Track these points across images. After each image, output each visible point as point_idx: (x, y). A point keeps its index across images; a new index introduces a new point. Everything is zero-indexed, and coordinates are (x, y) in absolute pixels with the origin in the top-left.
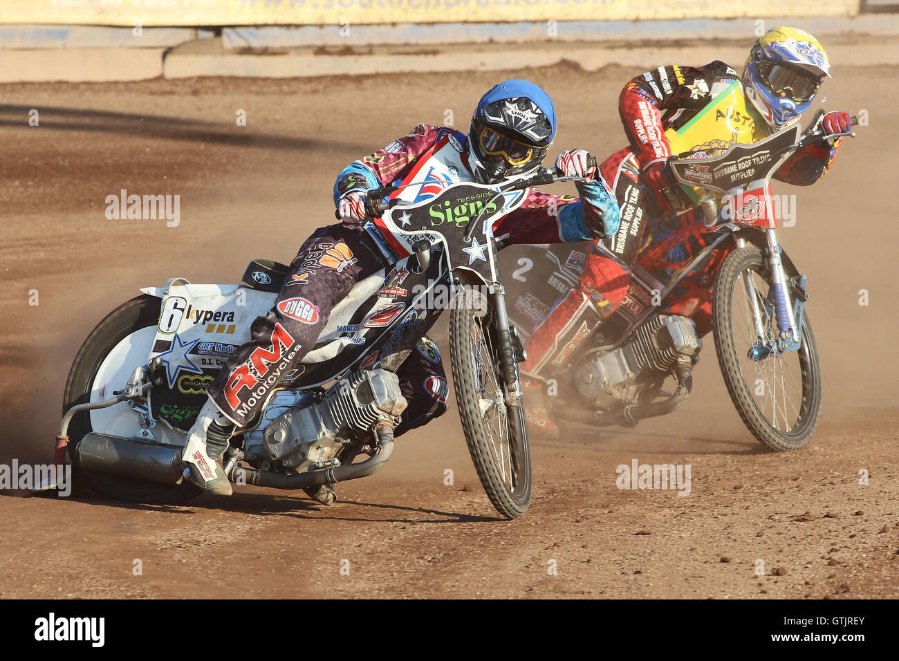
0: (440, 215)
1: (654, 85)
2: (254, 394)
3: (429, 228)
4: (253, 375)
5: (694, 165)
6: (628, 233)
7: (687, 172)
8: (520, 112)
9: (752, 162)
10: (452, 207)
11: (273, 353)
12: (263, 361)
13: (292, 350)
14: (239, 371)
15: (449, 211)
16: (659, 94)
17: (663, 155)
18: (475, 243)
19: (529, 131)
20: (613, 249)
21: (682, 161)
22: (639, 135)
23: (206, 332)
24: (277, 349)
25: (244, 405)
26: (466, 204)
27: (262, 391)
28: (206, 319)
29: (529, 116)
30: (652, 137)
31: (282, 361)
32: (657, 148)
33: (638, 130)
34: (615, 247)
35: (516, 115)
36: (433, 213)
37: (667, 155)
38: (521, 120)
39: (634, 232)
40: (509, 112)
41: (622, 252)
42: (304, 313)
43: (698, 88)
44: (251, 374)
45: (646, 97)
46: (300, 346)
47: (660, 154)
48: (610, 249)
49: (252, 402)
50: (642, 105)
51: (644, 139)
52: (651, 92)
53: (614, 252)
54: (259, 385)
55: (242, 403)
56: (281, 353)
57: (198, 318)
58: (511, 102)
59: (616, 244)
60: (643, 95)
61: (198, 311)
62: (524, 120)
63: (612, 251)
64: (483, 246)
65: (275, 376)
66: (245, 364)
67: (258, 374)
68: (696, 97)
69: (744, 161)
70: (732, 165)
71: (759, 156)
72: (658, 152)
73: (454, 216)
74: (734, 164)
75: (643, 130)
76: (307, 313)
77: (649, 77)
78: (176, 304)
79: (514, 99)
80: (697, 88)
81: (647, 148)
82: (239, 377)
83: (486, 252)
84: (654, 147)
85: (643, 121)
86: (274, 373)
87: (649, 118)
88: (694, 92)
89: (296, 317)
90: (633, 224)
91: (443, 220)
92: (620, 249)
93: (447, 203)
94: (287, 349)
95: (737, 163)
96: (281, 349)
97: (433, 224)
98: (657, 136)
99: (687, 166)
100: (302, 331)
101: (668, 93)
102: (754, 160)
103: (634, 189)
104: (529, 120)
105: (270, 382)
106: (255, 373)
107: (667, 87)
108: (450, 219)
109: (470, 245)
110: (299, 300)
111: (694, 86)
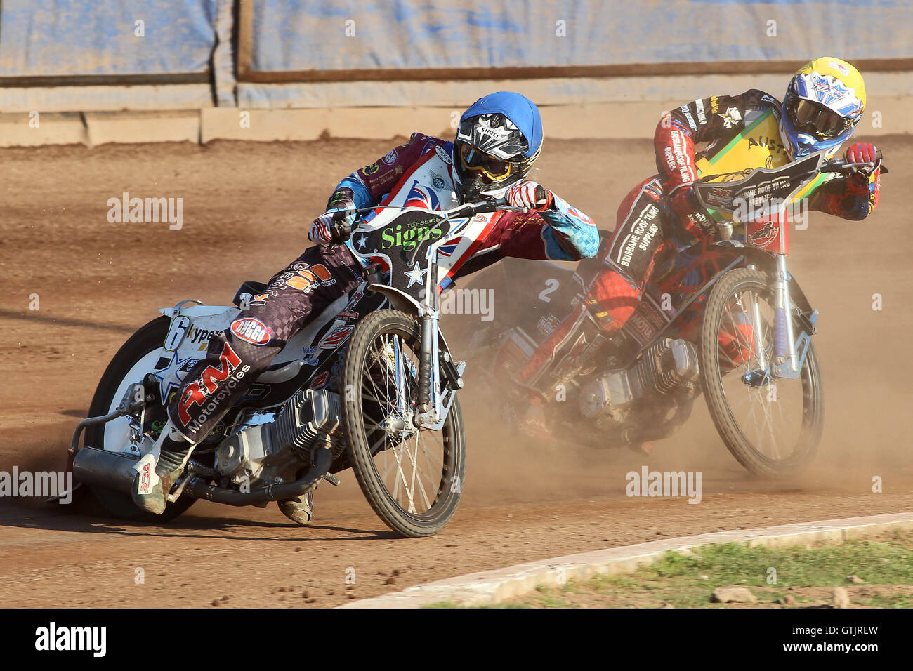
0: (391, 239)
1: (689, 117)
2: (204, 411)
3: (380, 251)
4: (203, 392)
5: (717, 189)
6: (637, 248)
7: (710, 196)
8: (492, 129)
9: (772, 186)
10: (403, 231)
11: (222, 372)
12: (212, 379)
13: (239, 369)
14: (191, 388)
15: (399, 235)
16: (693, 125)
17: (689, 180)
18: (417, 267)
19: (497, 150)
20: (618, 262)
21: (705, 185)
22: (668, 162)
23: (199, 350)
24: (225, 368)
25: (195, 422)
26: (415, 229)
27: (212, 407)
28: (202, 338)
29: (501, 134)
30: (681, 162)
31: (230, 379)
32: (684, 172)
33: (668, 157)
34: (621, 260)
35: (486, 133)
36: (385, 237)
37: (693, 180)
38: (490, 137)
39: (644, 247)
40: (480, 130)
41: (628, 265)
42: (254, 333)
43: (731, 116)
44: (201, 391)
45: (680, 127)
46: (249, 367)
47: (687, 178)
48: (616, 262)
49: (202, 419)
50: (674, 134)
51: (672, 165)
52: (686, 122)
53: (620, 265)
54: (209, 401)
55: (193, 420)
56: (229, 372)
57: (196, 336)
58: (486, 119)
59: (622, 256)
60: (678, 125)
61: (197, 330)
62: (492, 138)
63: (618, 264)
64: (424, 271)
65: (224, 393)
66: (197, 381)
67: (208, 391)
68: (729, 126)
69: (764, 185)
70: (753, 189)
71: (779, 181)
72: (685, 177)
73: (403, 239)
74: (755, 188)
75: (672, 157)
76: (257, 334)
77: (685, 109)
78: (182, 323)
79: (489, 116)
80: (729, 116)
81: (675, 175)
82: (191, 393)
83: (424, 277)
84: (682, 172)
85: (673, 148)
86: (223, 391)
87: (679, 146)
88: (727, 120)
89: (245, 338)
90: (644, 239)
91: (392, 243)
92: (626, 262)
93: (399, 228)
94: (234, 369)
95: (757, 188)
96: (229, 369)
97: (383, 247)
98: (686, 162)
99: (710, 190)
100: (249, 352)
101: (702, 123)
102: (773, 185)
103: (653, 208)
104: (499, 138)
105: (219, 398)
106: (205, 390)
107: (702, 117)
108: (399, 243)
109: (412, 269)
110: (251, 321)
111: (727, 114)
